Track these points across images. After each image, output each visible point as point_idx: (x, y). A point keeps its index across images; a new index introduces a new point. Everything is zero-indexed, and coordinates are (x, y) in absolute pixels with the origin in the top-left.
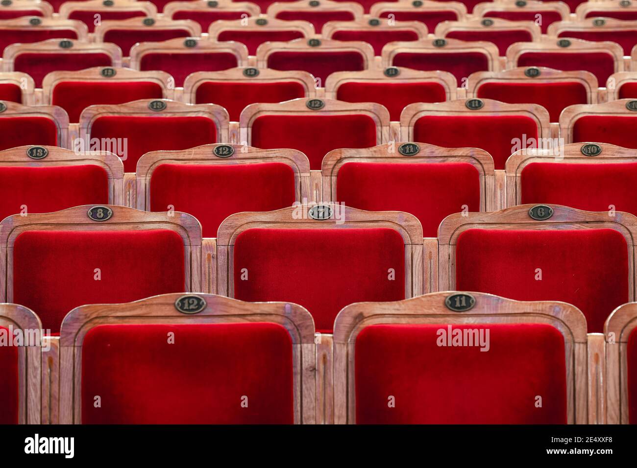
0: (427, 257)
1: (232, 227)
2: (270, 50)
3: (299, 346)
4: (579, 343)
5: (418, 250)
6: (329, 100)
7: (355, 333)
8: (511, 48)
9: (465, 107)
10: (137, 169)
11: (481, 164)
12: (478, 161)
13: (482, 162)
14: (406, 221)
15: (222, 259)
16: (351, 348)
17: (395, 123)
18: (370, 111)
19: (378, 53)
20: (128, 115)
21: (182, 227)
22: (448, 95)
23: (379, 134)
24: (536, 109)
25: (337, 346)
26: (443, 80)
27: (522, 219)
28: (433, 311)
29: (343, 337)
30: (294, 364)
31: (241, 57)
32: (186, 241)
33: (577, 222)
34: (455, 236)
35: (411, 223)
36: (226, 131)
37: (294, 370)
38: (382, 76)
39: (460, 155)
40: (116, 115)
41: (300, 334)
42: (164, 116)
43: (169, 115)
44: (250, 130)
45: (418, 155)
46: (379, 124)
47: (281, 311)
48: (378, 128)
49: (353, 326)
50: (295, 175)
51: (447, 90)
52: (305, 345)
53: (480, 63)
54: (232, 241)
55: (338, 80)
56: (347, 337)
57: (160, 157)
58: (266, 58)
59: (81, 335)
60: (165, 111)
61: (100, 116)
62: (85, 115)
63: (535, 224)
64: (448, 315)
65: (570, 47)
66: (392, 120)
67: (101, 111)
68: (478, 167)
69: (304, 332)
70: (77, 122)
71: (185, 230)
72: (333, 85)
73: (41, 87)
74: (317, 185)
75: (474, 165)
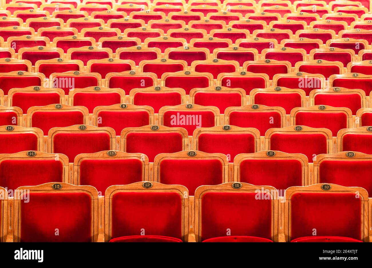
0: (221, 119)
1: (163, 110)
2: (170, 51)
3: (184, 139)
4: (258, 139)
5: (218, 118)
6: (192, 71)
7: (199, 136)
8: (263, 51)
9: (240, 74)
10: (130, 94)
11: (242, 93)
12: (240, 92)
13: (242, 92)
14: (215, 109)
15: (160, 119)
16: (197, 140)
17: (215, 80)
18: (207, 75)
19: (211, 52)
20: (122, 76)
21: (148, 110)
22: (236, 70)
23: (209, 83)
24: (265, 75)
25: (194, 139)
26: (234, 64)
27: (250, 109)
28: (220, 130)
29: (195, 137)
30: (182, 144)
31: (158, 53)
32: (150, 114)
33: (266, 110)
34: (229, 114)
35: (216, 110)
36: (156, 82)
37: (182, 145)
38: (212, 62)
39: (235, 90)
40: (118, 76)
41: (184, 136)
42: (135, 76)
43: (136, 76)
44: (165, 81)
45: (221, 90)
46: (210, 80)
47: (179, 130)
48: (209, 82)
49: (198, 134)
50: (181, 96)
51: (236, 68)
52: (185, 139)
53: (250, 57)
54: (163, 115)
55: (195, 63)
56: (197, 136)
57: (137, 90)
58: (168, 54)
59: (126, 135)
60: (135, 75)
61: (112, 76)
62: (107, 76)
63: (254, 110)
64: (223, 131)
65: (286, 51)
66: (214, 78)
67: (113, 75)
68: (241, 94)
69: (185, 135)
70: (105, 78)
71: (149, 111)
72: (194, 65)
73: (86, 65)
74: (188, 100)
75: (239, 94)
